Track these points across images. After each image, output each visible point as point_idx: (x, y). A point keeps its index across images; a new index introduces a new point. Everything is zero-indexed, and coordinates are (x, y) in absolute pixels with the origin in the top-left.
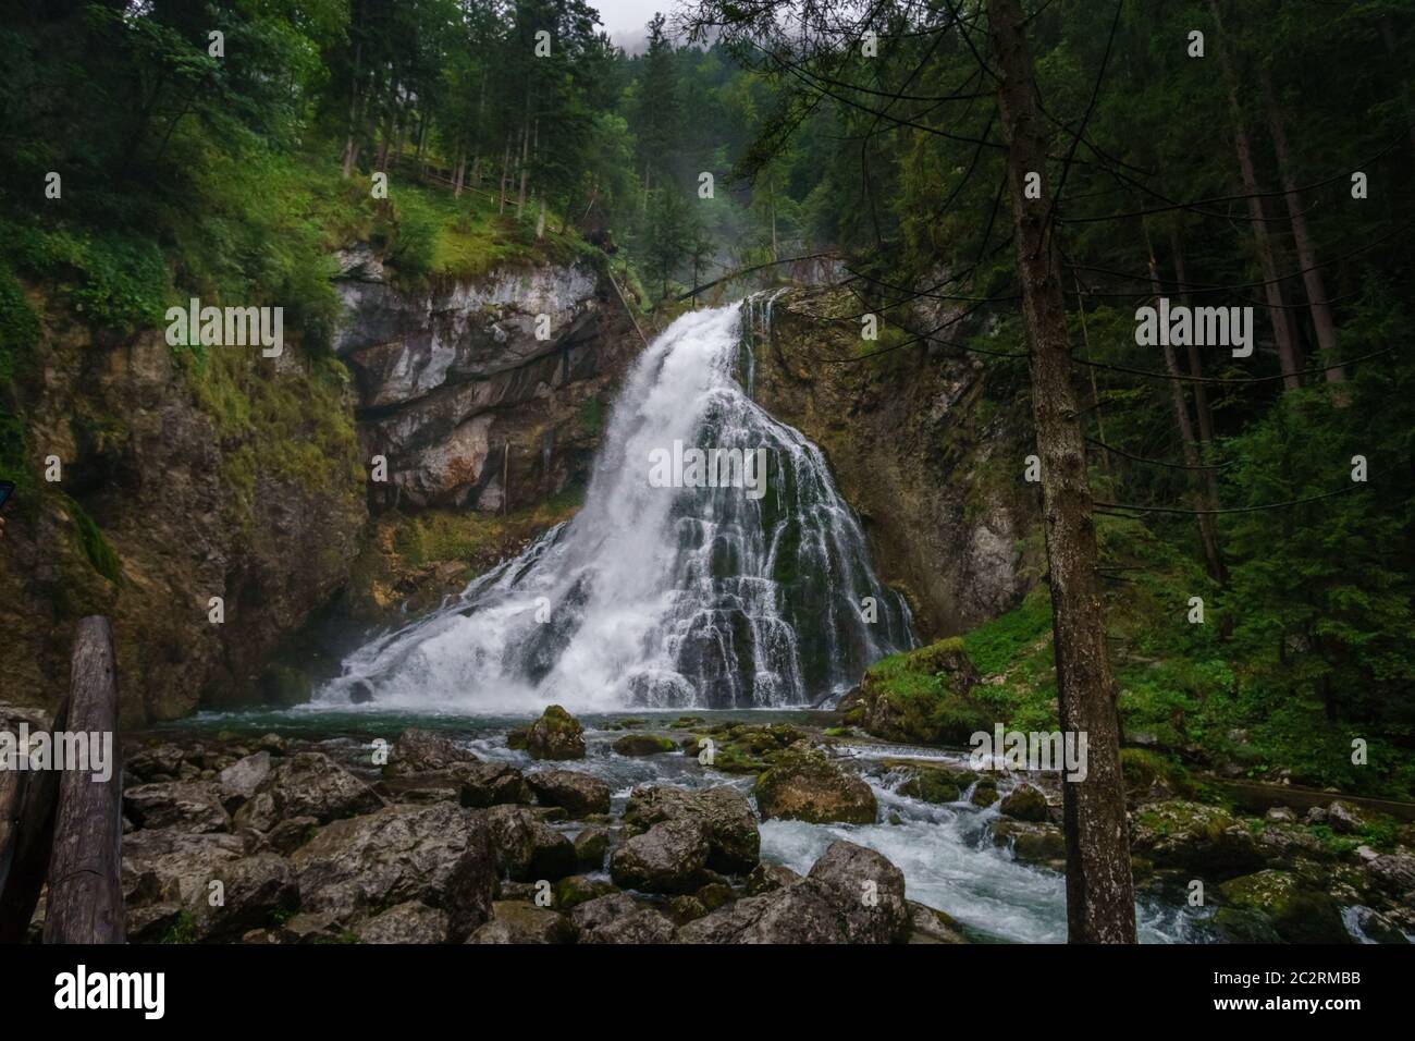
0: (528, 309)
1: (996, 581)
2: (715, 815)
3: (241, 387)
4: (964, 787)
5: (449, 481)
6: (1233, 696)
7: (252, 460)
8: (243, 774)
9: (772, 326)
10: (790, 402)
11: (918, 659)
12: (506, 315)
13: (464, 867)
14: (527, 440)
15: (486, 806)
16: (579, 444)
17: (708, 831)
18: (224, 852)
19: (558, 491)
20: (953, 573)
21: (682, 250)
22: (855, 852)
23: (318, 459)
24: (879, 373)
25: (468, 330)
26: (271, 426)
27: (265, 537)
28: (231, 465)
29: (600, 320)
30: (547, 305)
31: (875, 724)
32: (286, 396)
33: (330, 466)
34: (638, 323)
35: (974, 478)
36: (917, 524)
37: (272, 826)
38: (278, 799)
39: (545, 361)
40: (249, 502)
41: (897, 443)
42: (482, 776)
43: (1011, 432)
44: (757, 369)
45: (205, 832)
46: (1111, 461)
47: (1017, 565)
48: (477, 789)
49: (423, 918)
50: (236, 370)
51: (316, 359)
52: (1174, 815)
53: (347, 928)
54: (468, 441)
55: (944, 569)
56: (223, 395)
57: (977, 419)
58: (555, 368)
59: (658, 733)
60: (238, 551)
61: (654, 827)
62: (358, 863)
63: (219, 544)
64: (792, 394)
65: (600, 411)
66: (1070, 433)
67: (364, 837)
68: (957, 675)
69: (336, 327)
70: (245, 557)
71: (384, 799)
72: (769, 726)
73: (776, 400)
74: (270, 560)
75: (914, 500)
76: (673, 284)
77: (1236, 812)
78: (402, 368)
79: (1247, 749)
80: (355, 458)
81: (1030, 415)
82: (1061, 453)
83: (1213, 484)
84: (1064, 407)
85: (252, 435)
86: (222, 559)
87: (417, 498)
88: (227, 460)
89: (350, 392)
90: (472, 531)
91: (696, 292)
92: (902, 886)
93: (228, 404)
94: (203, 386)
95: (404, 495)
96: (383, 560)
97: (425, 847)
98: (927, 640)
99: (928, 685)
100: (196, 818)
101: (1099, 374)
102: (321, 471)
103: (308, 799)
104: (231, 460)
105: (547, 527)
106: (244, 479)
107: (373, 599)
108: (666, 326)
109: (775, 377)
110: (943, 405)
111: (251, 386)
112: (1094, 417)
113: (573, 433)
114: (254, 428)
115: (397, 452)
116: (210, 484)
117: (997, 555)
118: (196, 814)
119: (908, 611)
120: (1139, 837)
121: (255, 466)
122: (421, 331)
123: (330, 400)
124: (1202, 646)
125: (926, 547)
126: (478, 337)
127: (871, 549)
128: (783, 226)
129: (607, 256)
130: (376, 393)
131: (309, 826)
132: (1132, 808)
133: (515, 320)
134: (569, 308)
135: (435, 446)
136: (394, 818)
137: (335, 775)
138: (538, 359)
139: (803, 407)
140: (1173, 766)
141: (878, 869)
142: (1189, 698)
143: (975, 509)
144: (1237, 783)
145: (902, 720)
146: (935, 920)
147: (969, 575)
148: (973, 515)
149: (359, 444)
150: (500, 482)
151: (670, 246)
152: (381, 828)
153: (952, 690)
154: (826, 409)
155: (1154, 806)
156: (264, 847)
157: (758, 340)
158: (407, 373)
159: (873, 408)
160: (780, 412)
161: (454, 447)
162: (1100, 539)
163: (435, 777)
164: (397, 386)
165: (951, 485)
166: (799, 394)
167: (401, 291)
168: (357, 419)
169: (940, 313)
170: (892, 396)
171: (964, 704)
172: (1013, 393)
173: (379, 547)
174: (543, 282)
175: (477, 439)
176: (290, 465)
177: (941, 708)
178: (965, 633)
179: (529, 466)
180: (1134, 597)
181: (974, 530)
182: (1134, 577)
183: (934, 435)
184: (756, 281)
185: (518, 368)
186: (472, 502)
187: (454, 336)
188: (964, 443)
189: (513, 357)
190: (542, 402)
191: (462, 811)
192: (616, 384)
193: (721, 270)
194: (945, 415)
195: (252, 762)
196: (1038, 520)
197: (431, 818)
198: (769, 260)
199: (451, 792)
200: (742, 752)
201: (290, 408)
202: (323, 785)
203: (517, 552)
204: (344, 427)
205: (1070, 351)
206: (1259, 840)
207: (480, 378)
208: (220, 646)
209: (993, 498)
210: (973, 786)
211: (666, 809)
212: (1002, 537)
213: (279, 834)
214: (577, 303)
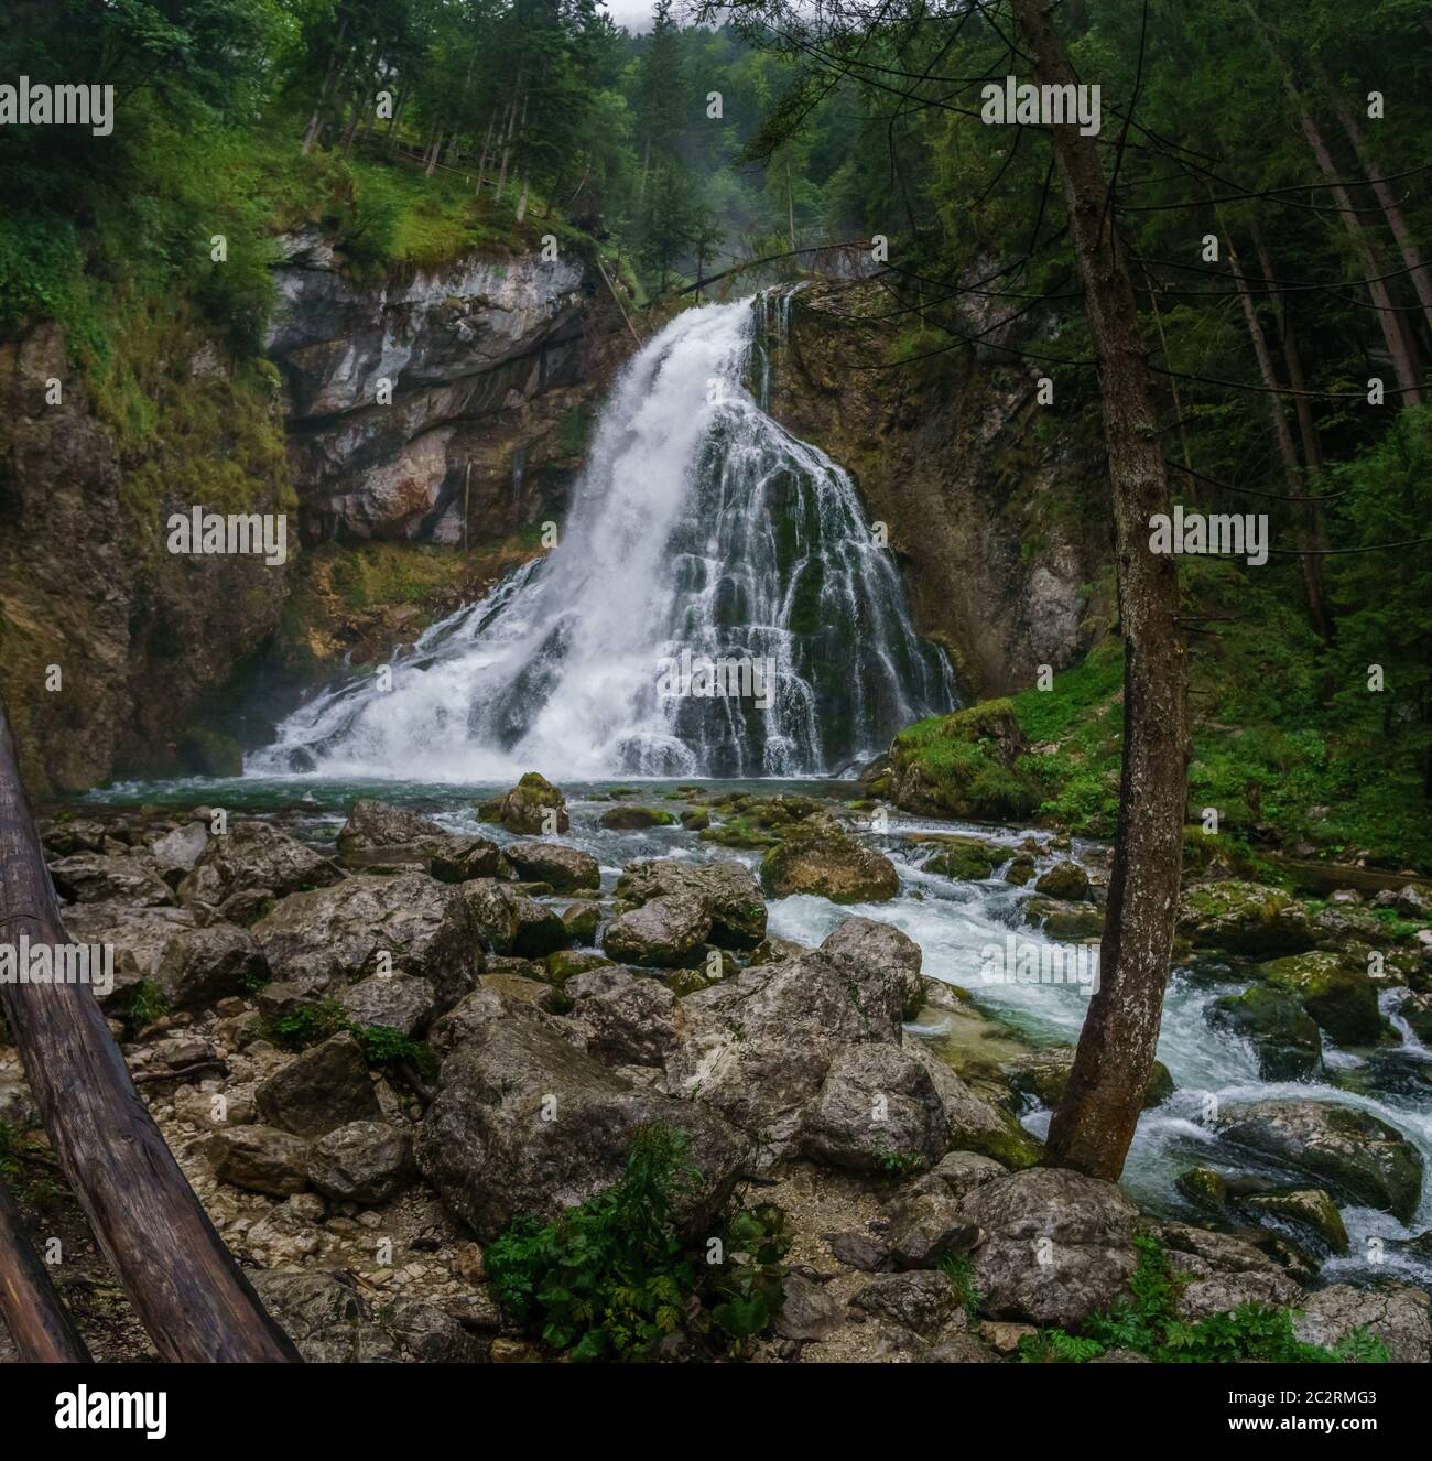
0: (500, 302)
1: (1055, 632)
2: (718, 890)
3: (149, 392)
4: (998, 864)
5: (399, 508)
6: (1321, 770)
7: (158, 480)
8: (178, 847)
9: (790, 325)
10: (811, 416)
11: (959, 724)
12: (474, 310)
13: (443, 939)
14: (494, 458)
15: (461, 881)
16: (558, 465)
17: (709, 906)
18: (175, 926)
19: (530, 522)
20: (1004, 623)
21: (684, 236)
22: (871, 928)
23: (238, 480)
24: (918, 382)
25: (427, 327)
26: (182, 439)
27: (175, 574)
28: (132, 486)
29: (586, 316)
30: (524, 299)
31: (903, 796)
32: (202, 404)
33: (253, 489)
34: (631, 321)
35: (1034, 510)
36: (964, 564)
37: (222, 900)
38: (223, 871)
39: (517, 365)
40: (154, 531)
41: (940, 466)
42: (453, 849)
43: (1077, 455)
44: (773, 376)
45: (148, 906)
46: (1198, 491)
47: (1082, 614)
48: (449, 864)
49: (406, 986)
50: (144, 372)
51: (242, 359)
52: (1227, 896)
53: (326, 996)
54: (421, 459)
55: (994, 619)
56: (126, 401)
57: (1037, 439)
58: (529, 374)
59: (654, 806)
60: (142, 590)
61: (650, 902)
62: (326, 935)
63: (119, 582)
64: (814, 406)
65: (582, 425)
66: (1149, 456)
67: (328, 910)
68: (1003, 742)
69: (269, 322)
70: (151, 598)
71: (344, 871)
72: (780, 798)
73: (796, 413)
74: (183, 602)
75: (961, 535)
76: (673, 276)
77: (1299, 893)
78: (345, 370)
79: (1325, 827)
80: (283, 479)
81: (1101, 433)
82: (1138, 480)
83: (1320, 519)
84: (1141, 425)
85: (159, 450)
86: (123, 600)
87: (361, 528)
88: (128, 479)
89: (281, 399)
90: (426, 569)
91: (700, 285)
92: (919, 962)
93: (132, 412)
94: (103, 390)
95: (343, 524)
96: (320, 602)
97: (399, 917)
98: (970, 702)
99: (967, 753)
100: (134, 891)
101: (1181, 386)
102: (243, 495)
103: (258, 871)
104: (133, 480)
105: (517, 564)
106: (148, 503)
107: (310, 650)
108: (664, 324)
109: (793, 386)
110: (997, 420)
111: (162, 391)
112: (1177, 438)
113: (550, 451)
114: (162, 442)
115: (336, 472)
116: (106, 509)
117: (1058, 602)
118: (133, 888)
119: (949, 668)
120: (1183, 918)
121: (161, 487)
122: (371, 328)
123: (256, 408)
124: (1294, 714)
125: (973, 592)
126: (439, 335)
127: (907, 594)
128: (802, 212)
129: (596, 243)
130: (310, 402)
131: (264, 899)
132: (1184, 888)
133: (484, 316)
134: (549, 302)
135: (381, 466)
136: (358, 890)
137: (285, 846)
138: (510, 362)
139: (828, 422)
140: (1238, 844)
141: (895, 944)
142: (1270, 772)
143: (1033, 545)
144: (1307, 864)
145: (934, 792)
146: (950, 994)
147: (1027, 624)
148: (1031, 554)
149: (289, 461)
150: (460, 510)
151: (671, 234)
152: (345, 900)
153: (996, 760)
154: (856, 425)
155: (1207, 886)
156: (218, 920)
157: (773, 342)
158: (351, 377)
159: (911, 424)
160: (800, 428)
161: (404, 467)
162: (1183, 584)
163: (398, 851)
164: (339, 392)
165: (1005, 518)
166: (823, 407)
167: (352, 280)
168: (288, 431)
169: (988, 312)
170: (934, 410)
171: (1008, 775)
172: (1079, 407)
173: (314, 586)
174: (520, 271)
175: (433, 457)
176: (203, 487)
177: (981, 779)
178: (1015, 693)
179: (495, 490)
180: (1219, 655)
181: (1032, 572)
182: (1220, 629)
183: (984, 457)
184: (771, 273)
185: (485, 372)
186: (427, 533)
187: (410, 334)
188: (1022, 466)
189: (479, 359)
190: (513, 414)
191: (435, 882)
192: (602, 392)
193: (730, 260)
194: (999, 433)
195: (186, 834)
196: (1109, 561)
197: (400, 889)
198: (786, 250)
199: (420, 866)
200: (749, 826)
201: (206, 417)
202: (273, 857)
203: (481, 594)
204: (272, 441)
205: (1146, 358)
206: (1314, 922)
207: (439, 384)
208: (130, 703)
209: (1055, 534)
210: (1008, 864)
211: (663, 884)
212: (1065, 580)
213: (232, 907)
214: (559, 296)
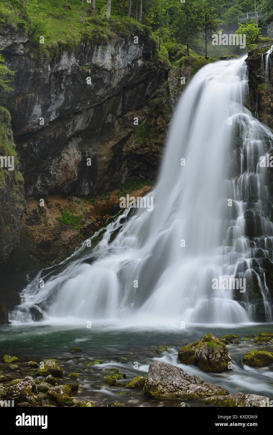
0: (105, 67)
12: (93, 72)
19: (123, 182)
25: (71, 83)
30: (116, 64)
39: (114, 100)
54: (70, 153)
58: (118, 105)
126: (77, 87)
133: (99, 75)
134: (129, 66)
138: (110, 98)
161: (63, 157)
174: (113, 49)
175: (76, 151)
179: (106, 167)
187: (63, 87)
190: (110, 126)
214: (133, 61)
